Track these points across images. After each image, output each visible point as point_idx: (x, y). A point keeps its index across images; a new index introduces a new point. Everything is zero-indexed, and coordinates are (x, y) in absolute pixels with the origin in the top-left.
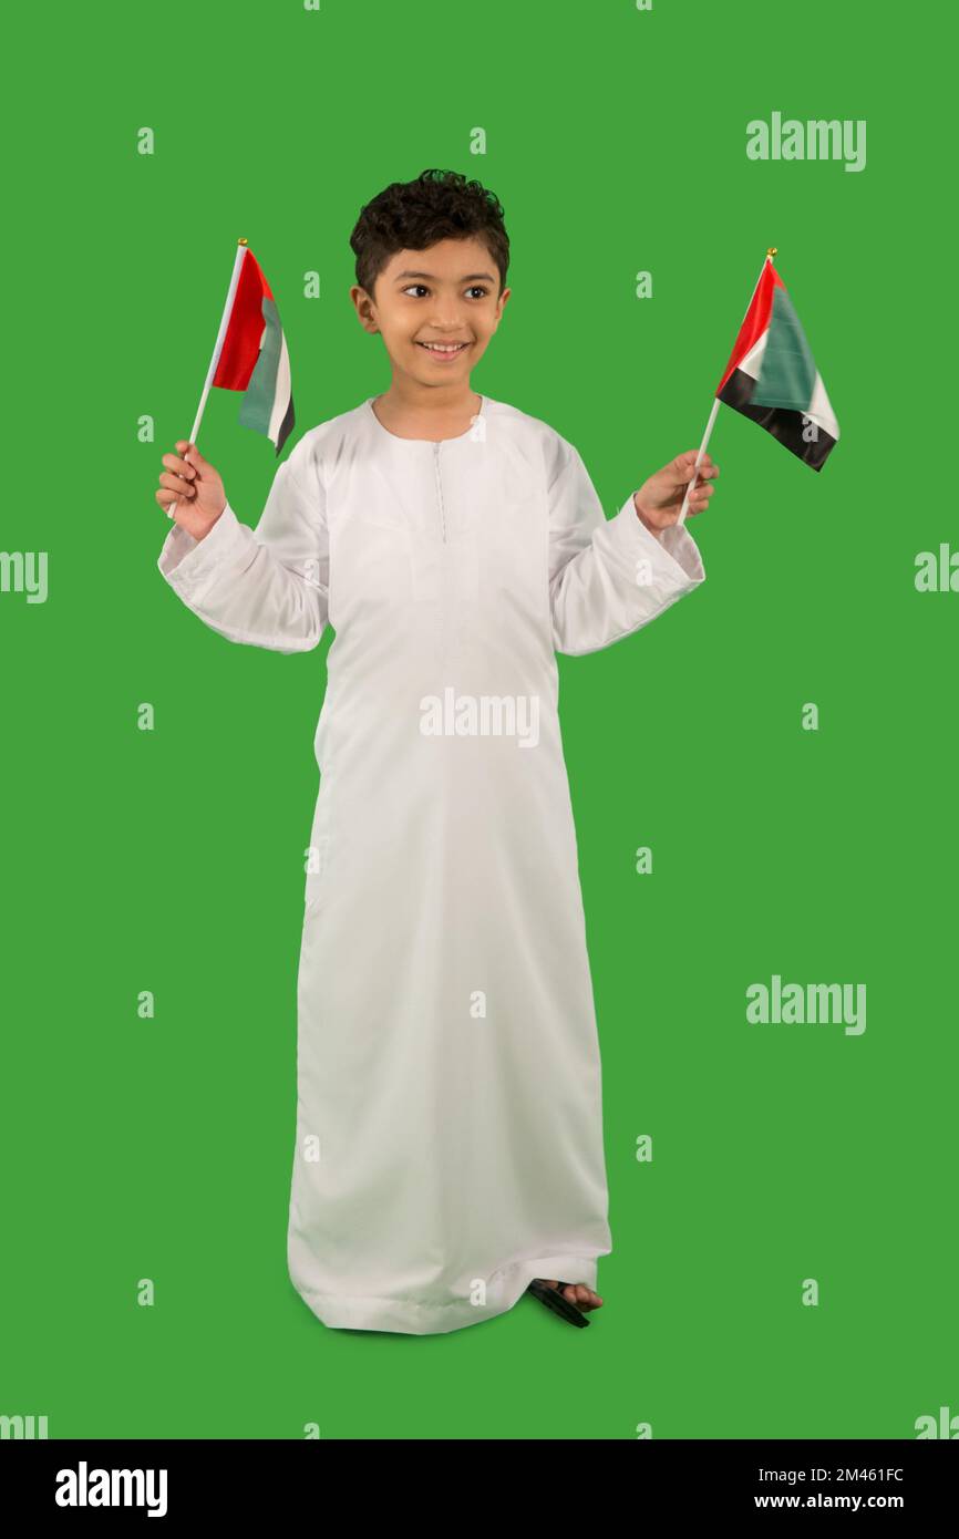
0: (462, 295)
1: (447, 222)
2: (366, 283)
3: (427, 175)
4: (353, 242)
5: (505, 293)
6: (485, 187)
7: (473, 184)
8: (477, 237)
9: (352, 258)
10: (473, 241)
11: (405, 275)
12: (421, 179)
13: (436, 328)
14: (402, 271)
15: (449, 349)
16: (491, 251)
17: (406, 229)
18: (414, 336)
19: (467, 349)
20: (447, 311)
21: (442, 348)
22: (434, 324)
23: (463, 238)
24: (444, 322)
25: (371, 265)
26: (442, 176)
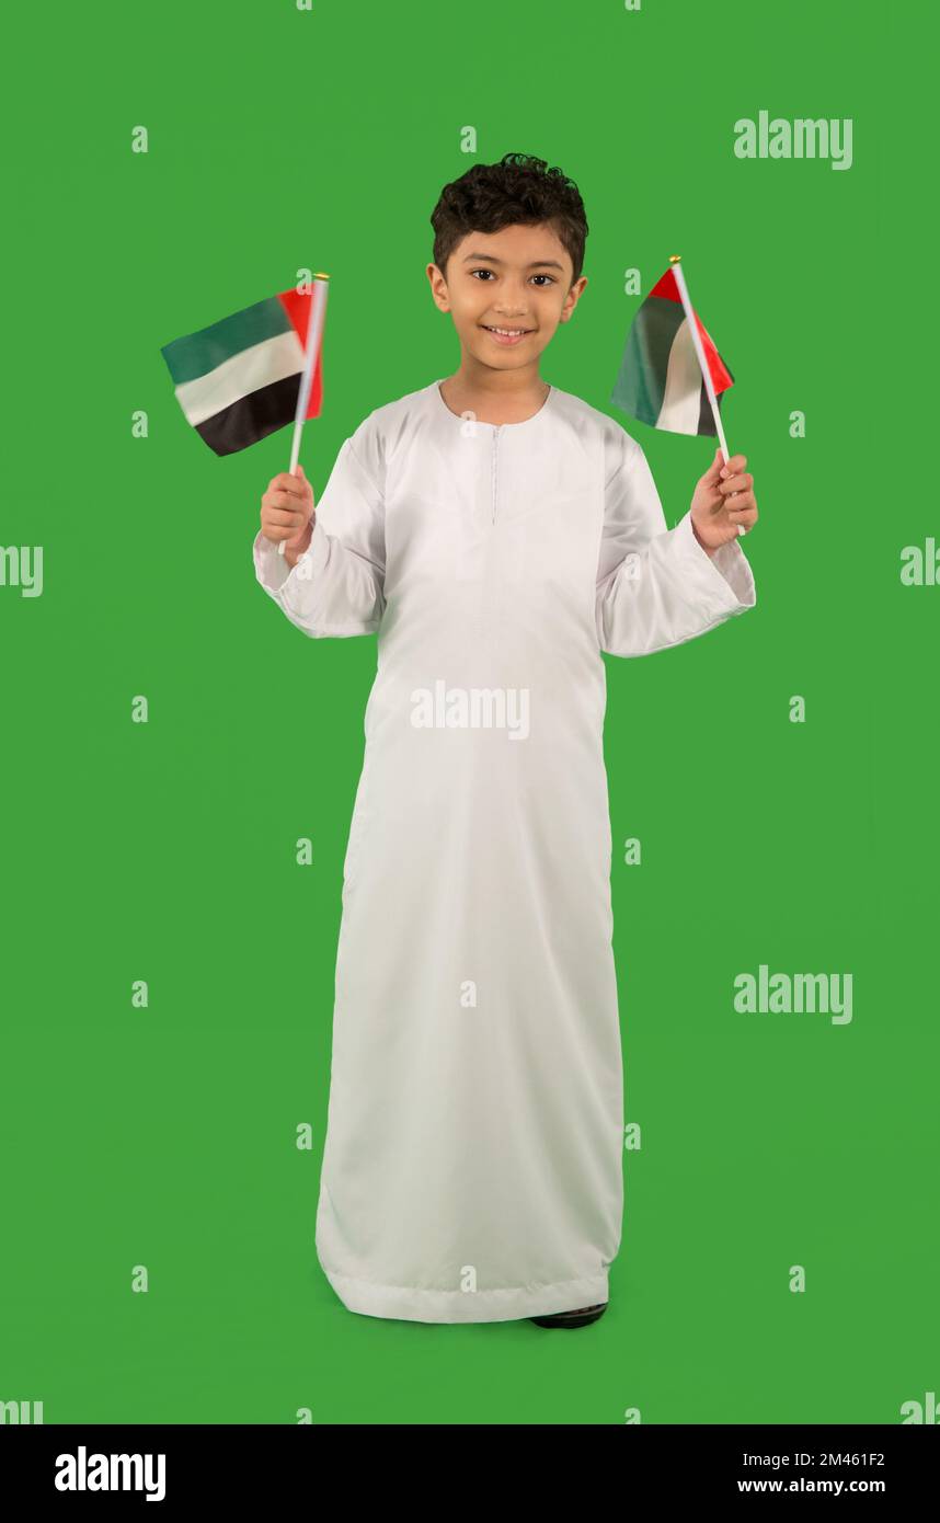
0: (526, 281)
1: (516, 208)
2: (440, 261)
3: (510, 158)
4: (433, 220)
5: (580, 281)
6: (566, 175)
7: (554, 171)
8: (549, 223)
9: (431, 235)
10: (543, 229)
11: (474, 257)
12: (503, 163)
13: (499, 312)
14: (470, 253)
15: (512, 334)
16: (562, 240)
17: (478, 210)
18: (479, 318)
19: (531, 335)
20: (509, 296)
21: (504, 332)
22: (497, 308)
23: (534, 224)
24: (507, 307)
25: (445, 243)
26: (525, 159)
